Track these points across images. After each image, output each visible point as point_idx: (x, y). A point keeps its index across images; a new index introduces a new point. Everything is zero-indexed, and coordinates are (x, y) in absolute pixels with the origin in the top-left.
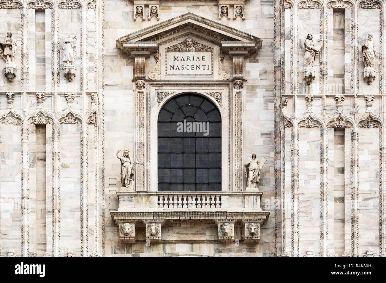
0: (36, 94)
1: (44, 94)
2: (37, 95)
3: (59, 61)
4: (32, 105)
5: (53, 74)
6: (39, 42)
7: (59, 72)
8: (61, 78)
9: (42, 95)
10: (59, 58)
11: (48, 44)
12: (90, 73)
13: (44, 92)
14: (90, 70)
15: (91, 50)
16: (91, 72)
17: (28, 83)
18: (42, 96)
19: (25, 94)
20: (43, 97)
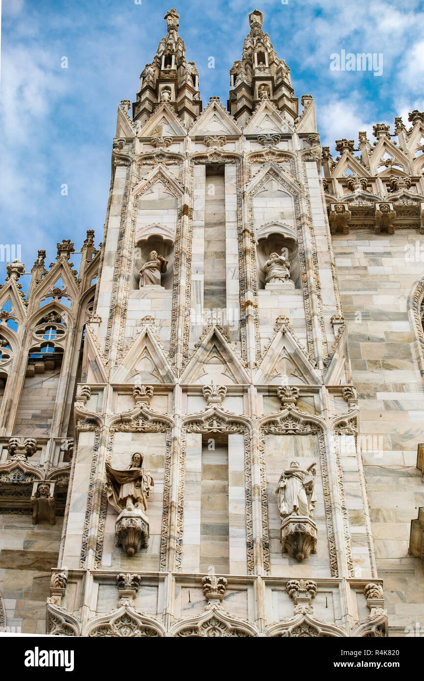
0: (204, 578)
1: (225, 580)
2: (205, 583)
3: (267, 522)
4: (189, 607)
5: (250, 545)
6: (209, 497)
7: (268, 542)
8: (272, 555)
9: (221, 582)
10: (267, 516)
11: (236, 493)
12: (354, 546)
13: (225, 577)
14: (354, 540)
15: (352, 504)
16: (361, 544)
17: (179, 560)
18: (220, 585)
19: (170, 580)
20: (221, 588)
